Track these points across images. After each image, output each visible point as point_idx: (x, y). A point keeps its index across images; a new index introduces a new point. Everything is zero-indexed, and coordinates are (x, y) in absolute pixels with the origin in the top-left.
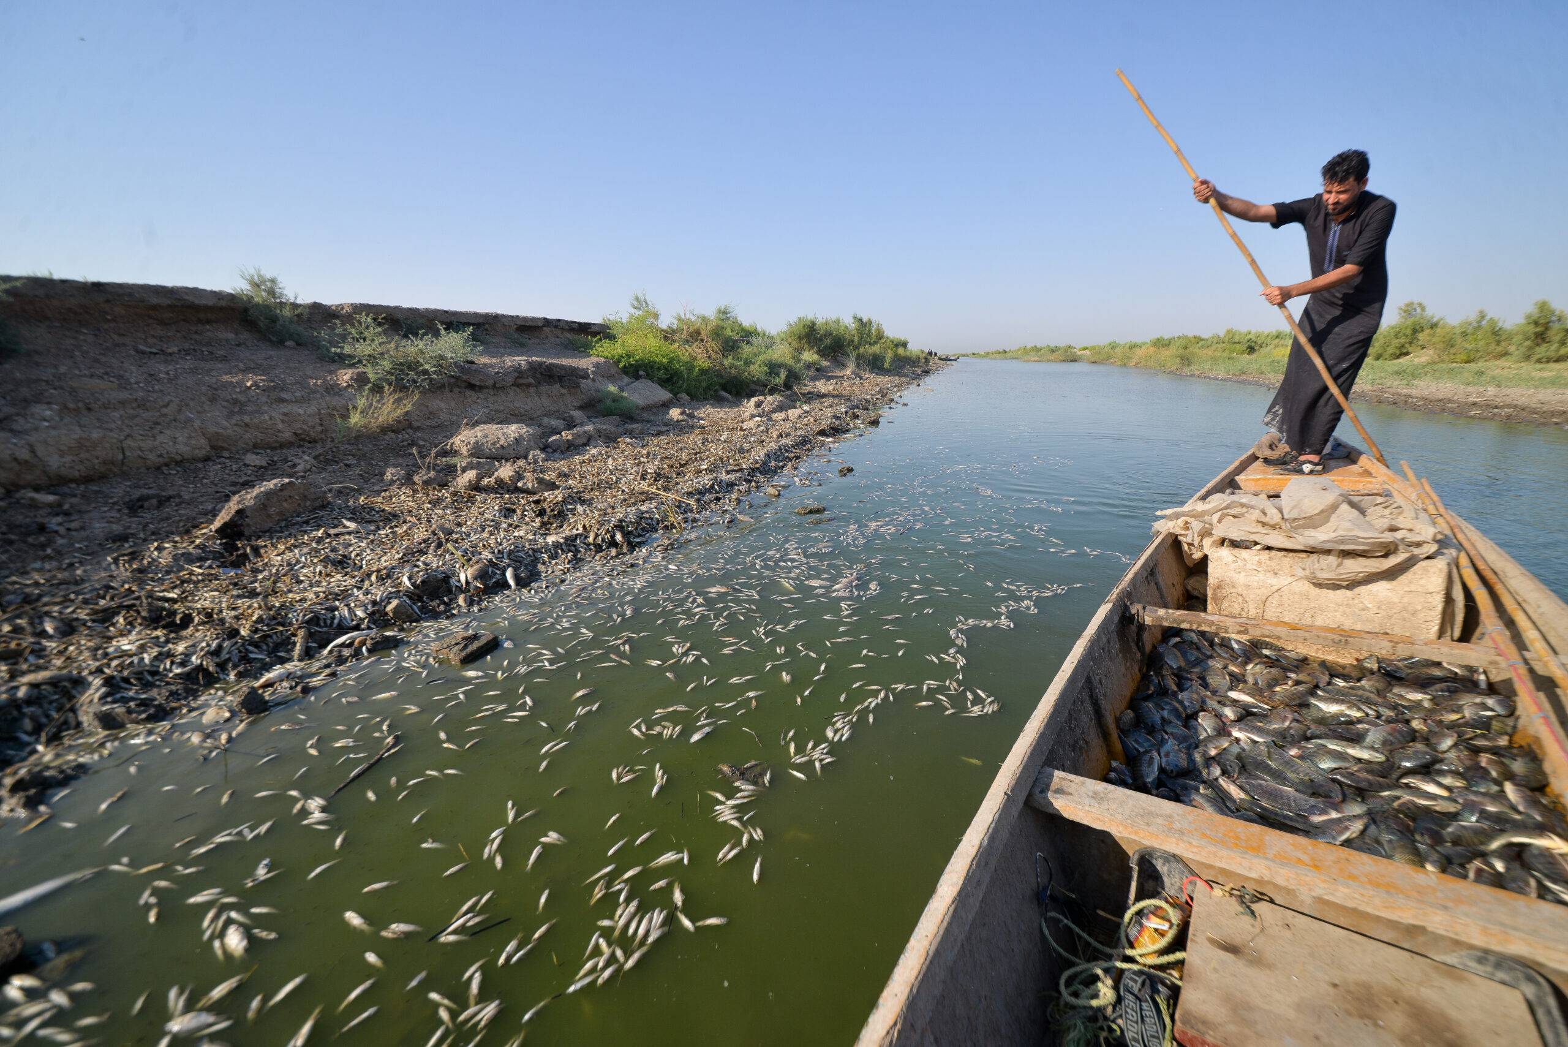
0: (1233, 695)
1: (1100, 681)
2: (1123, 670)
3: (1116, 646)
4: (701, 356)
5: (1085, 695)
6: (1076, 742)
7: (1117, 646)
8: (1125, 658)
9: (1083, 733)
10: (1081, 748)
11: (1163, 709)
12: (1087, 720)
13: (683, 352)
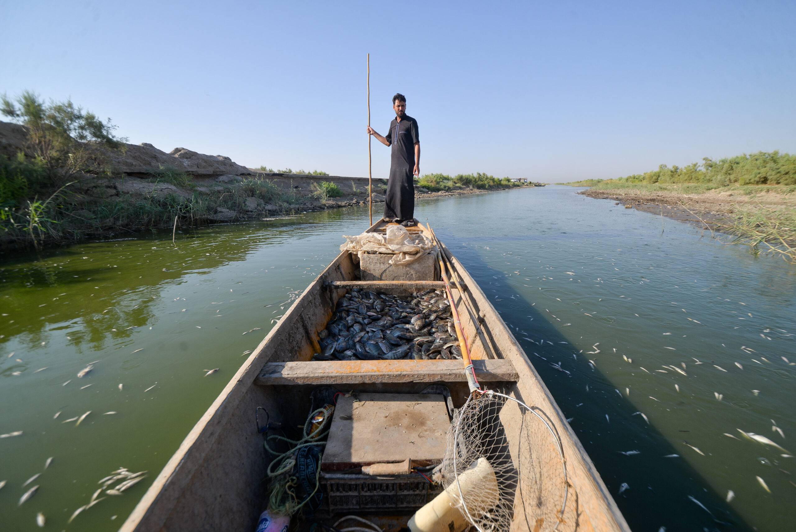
0: (369, 313)
1: (309, 318)
2: (323, 312)
3: (318, 301)
4: (433, 185)
5: (300, 325)
6: (293, 348)
7: (320, 301)
8: (324, 306)
9: (297, 343)
10: (296, 351)
11: (339, 325)
12: (300, 337)
13: (430, 184)
